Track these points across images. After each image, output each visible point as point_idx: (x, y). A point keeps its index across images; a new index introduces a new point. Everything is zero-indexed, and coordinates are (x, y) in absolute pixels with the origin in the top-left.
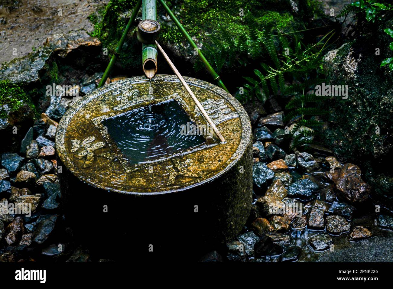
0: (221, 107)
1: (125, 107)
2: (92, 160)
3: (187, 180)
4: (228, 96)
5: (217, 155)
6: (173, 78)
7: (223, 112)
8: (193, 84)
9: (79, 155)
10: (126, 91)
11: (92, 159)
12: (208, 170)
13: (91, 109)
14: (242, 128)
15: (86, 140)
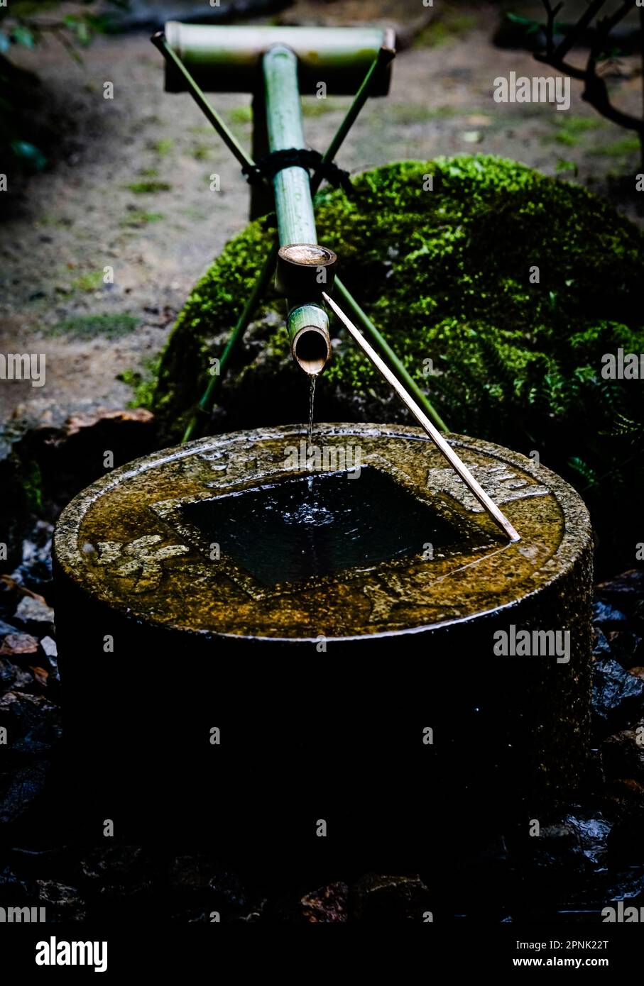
0: (500, 478)
1: (239, 481)
2: (156, 578)
3: (425, 612)
4: (515, 458)
5: (502, 565)
7: (507, 485)
8: (418, 437)
9: (121, 569)
10: (236, 453)
11: (156, 576)
12: (480, 594)
13: (147, 488)
14: (563, 515)
15: (135, 542)
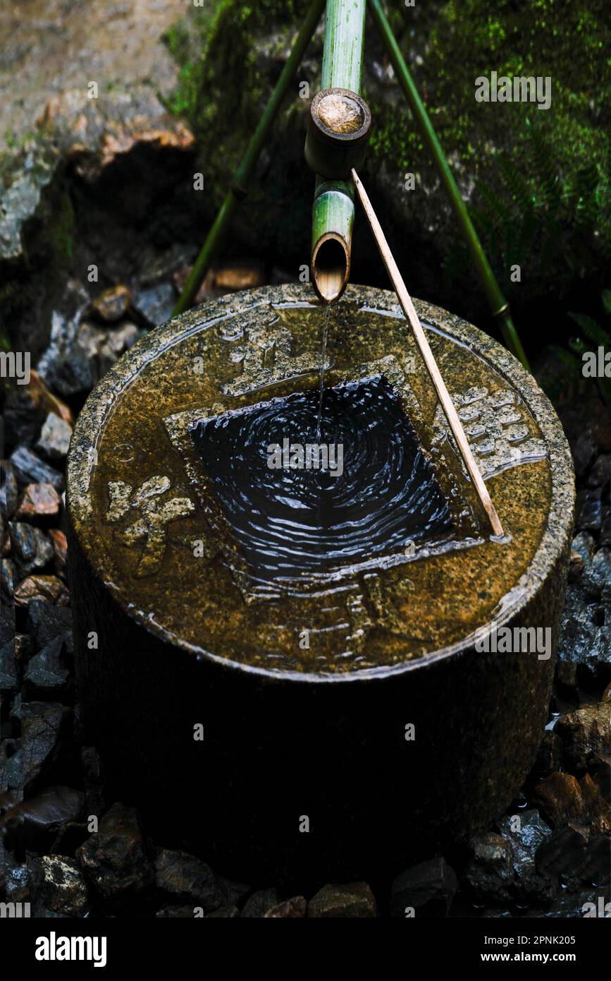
0: (504, 419)
1: (253, 387)
2: (159, 553)
3: (396, 646)
4: (526, 382)
5: (478, 577)
6: (386, 302)
7: (507, 434)
8: (438, 328)
9: (128, 532)
10: (257, 330)
11: (160, 549)
12: (450, 622)
13: (163, 384)
14: (550, 496)
15: (146, 485)
